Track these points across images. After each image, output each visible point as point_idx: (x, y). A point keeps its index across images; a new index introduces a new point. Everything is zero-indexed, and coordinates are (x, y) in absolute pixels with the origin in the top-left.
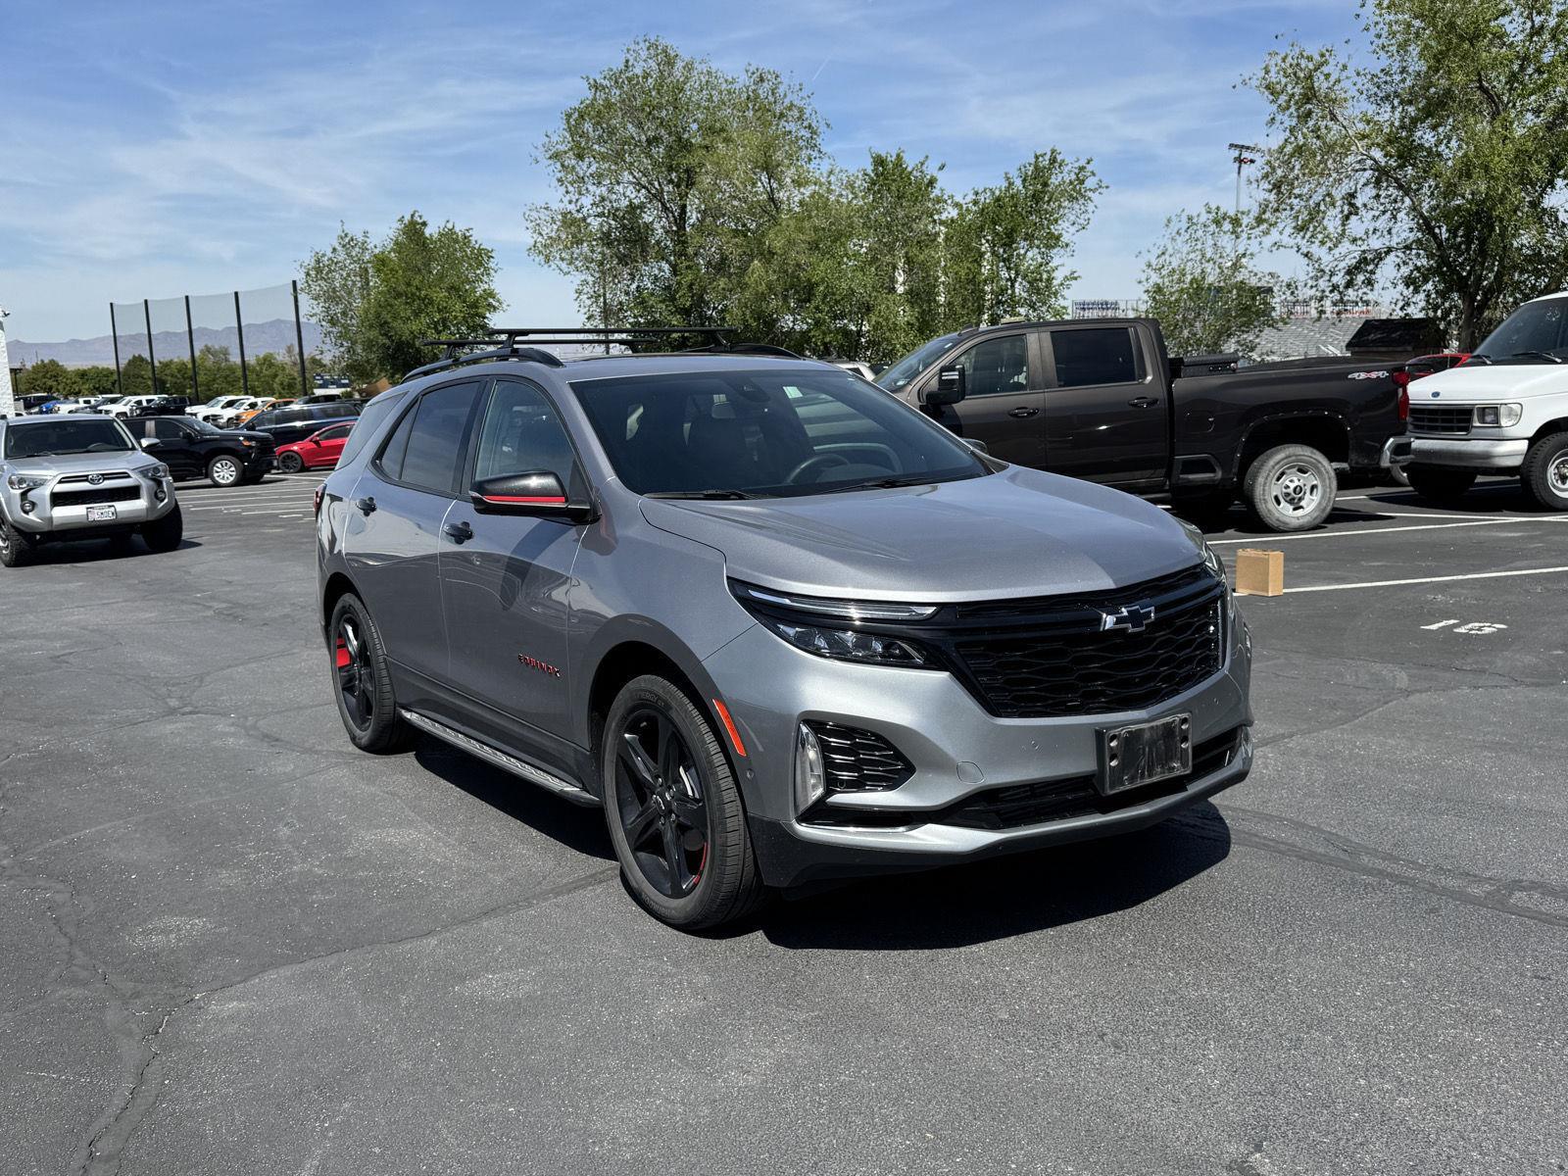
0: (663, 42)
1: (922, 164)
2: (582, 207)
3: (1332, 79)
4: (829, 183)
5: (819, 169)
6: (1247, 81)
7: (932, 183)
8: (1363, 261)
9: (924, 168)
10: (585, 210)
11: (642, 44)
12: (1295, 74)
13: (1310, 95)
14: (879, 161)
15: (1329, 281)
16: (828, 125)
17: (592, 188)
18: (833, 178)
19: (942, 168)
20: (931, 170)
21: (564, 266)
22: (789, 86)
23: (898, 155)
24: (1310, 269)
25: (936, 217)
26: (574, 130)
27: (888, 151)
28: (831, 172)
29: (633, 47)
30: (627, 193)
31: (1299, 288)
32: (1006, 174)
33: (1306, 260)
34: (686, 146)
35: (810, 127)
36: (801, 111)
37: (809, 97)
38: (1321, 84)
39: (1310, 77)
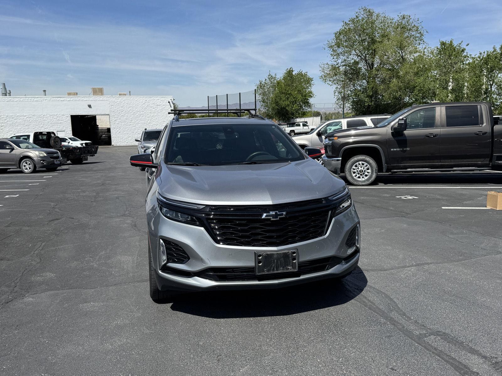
0: (368, 8)
1: (460, 44)
2: (338, 63)
4: (424, 52)
5: (420, 48)
7: (463, 51)
9: (461, 45)
10: (339, 64)
11: (361, 10)
14: (443, 44)
16: (427, 32)
17: (341, 57)
18: (426, 50)
19: (468, 45)
20: (463, 46)
21: (330, 83)
22: (414, 19)
23: (451, 42)
25: (464, 63)
26: (337, 38)
28: (425, 48)
29: (359, 11)
30: (353, 58)
32: (494, 46)
34: (373, 41)
35: (420, 33)
36: (417, 28)
37: (421, 23)
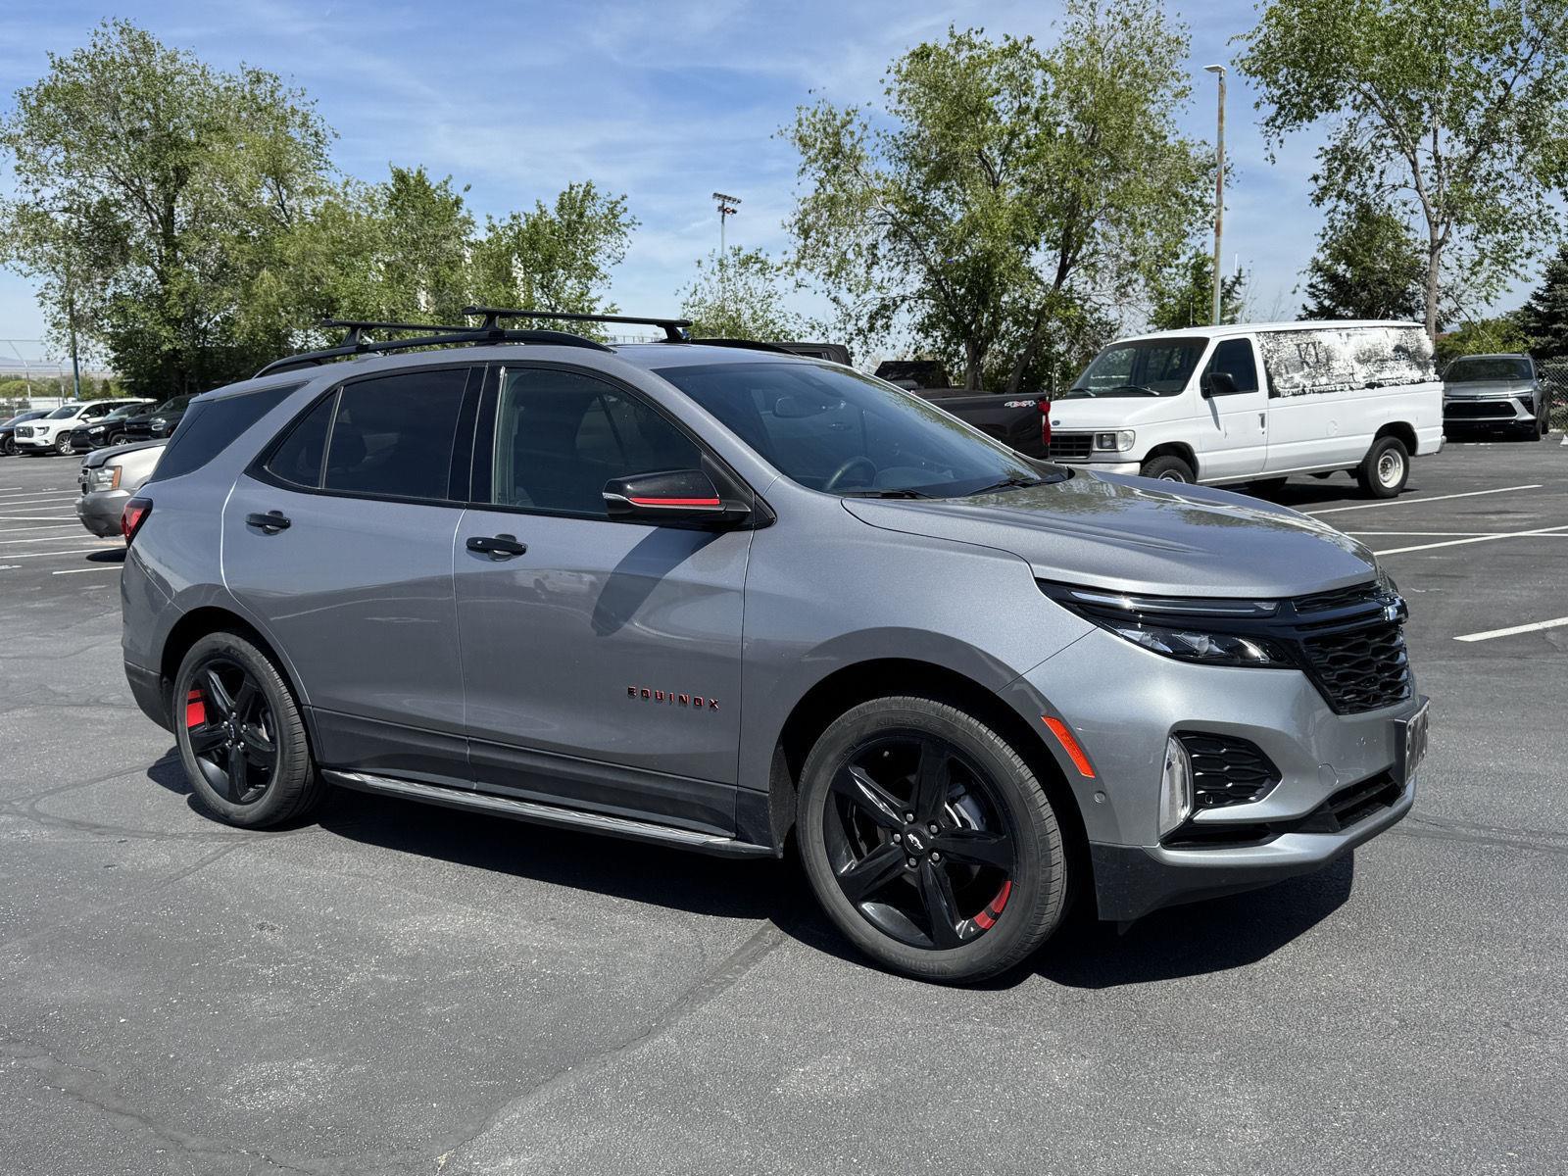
0: (138, 27)
1: (446, 183)
2: (43, 200)
3: (856, 138)
4: (346, 194)
5: (333, 179)
6: (784, 132)
7: (457, 203)
8: (885, 307)
9: (448, 187)
10: (46, 204)
11: (111, 29)
12: (825, 129)
13: (837, 150)
14: (401, 177)
15: (856, 325)
16: (336, 136)
17: (59, 180)
18: (349, 190)
19: (467, 189)
20: (456, 190)
21: (24, 266)
22: (290, 89)
23: (419, 172)
24: (839, 312)
25: (464, 238)
26: (36, 112)
27: (410, 166)
28: (347, 184)
29: (101, 29)
30: (102, 187)
31: (829, 330)
32: (538, 201)
33: (835, 305)
34: (177, 143)
35: (316, 134)
36: (305, 117)
37: (313, 104)
38: (847, 142)
39: (837, 134)
